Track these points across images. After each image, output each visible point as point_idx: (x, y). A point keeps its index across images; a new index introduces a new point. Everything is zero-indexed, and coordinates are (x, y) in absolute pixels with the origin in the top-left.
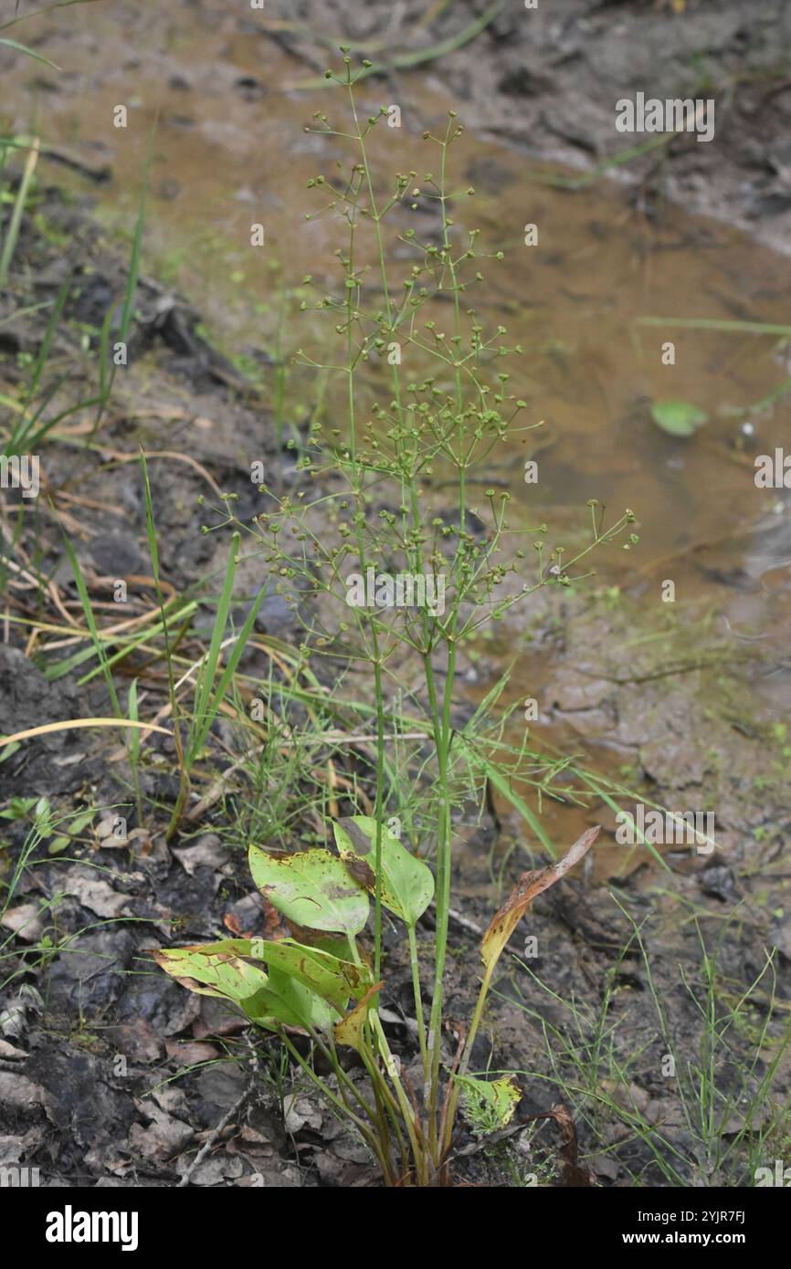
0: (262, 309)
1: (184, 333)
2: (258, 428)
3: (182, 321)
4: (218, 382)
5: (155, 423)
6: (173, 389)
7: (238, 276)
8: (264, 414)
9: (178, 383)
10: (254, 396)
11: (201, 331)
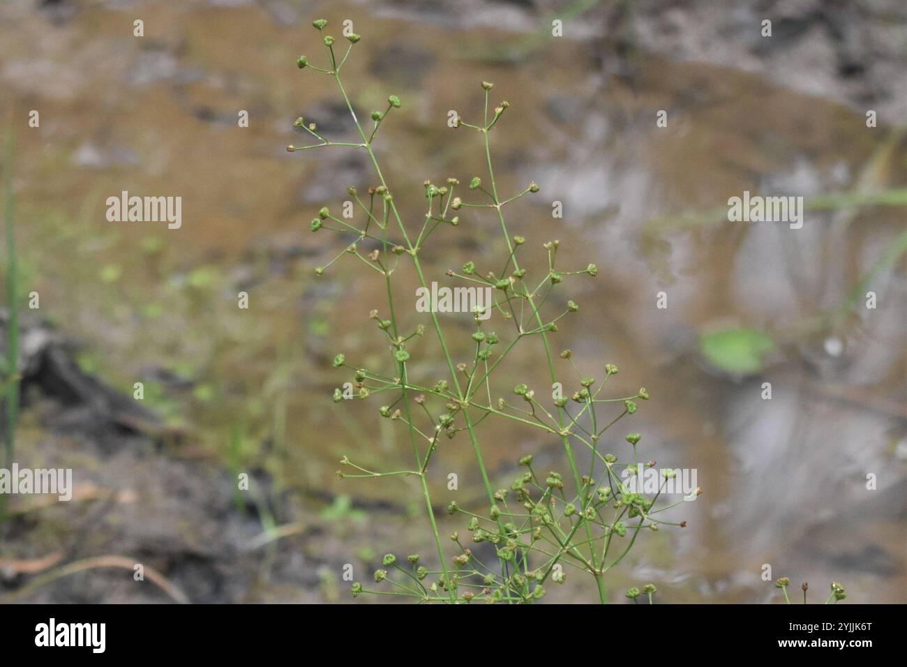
0: (153, 311)
1: (68, 375)
2: (194, 483)
3: (60, 359)
4: (127, 431)
5: (60, 512)
6: (72, 457)
7: (110, 273)
8: (196, 463)
9: (77, 447)
10: (178, 439)
11: (87, 364)
